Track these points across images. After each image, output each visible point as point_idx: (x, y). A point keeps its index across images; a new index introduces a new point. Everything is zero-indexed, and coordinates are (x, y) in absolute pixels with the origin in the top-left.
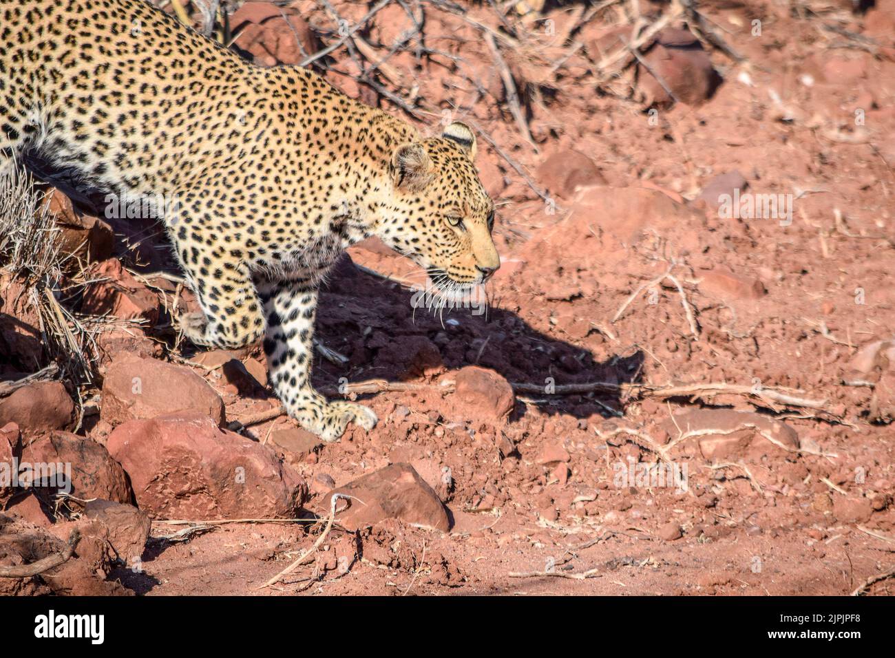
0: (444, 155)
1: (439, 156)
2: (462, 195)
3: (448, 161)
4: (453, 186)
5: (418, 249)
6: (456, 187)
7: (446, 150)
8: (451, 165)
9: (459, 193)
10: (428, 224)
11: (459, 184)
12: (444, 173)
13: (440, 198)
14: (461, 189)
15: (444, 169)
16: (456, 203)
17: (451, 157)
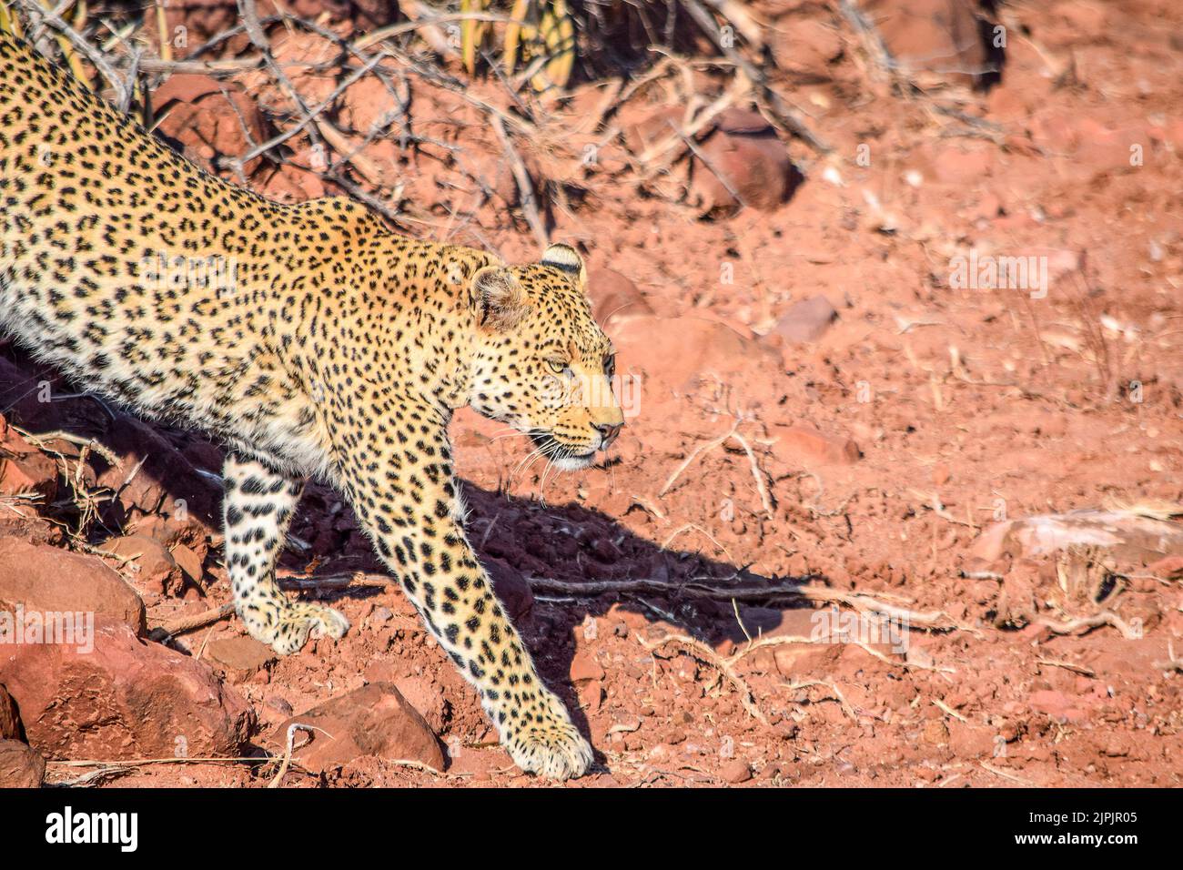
0: (541, 282)
1: (534, 284)
2: (568, 332)
3: (546, 290)
4: (554, 321)
5: (513, 408)
6: (559, 322)
7: (543, 277)
8: (551, 295)
9: (563, 330)
10: (523, 372)
11: (563, 319)
12: (543, 305)
13: (537, 337)
14: (566, 324)
15: (542, 300)
16: (559, 343)
17: (551, 285)
